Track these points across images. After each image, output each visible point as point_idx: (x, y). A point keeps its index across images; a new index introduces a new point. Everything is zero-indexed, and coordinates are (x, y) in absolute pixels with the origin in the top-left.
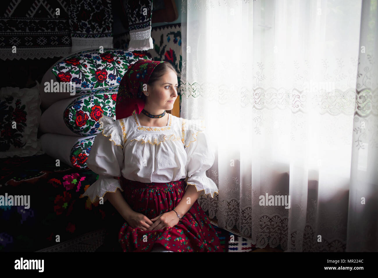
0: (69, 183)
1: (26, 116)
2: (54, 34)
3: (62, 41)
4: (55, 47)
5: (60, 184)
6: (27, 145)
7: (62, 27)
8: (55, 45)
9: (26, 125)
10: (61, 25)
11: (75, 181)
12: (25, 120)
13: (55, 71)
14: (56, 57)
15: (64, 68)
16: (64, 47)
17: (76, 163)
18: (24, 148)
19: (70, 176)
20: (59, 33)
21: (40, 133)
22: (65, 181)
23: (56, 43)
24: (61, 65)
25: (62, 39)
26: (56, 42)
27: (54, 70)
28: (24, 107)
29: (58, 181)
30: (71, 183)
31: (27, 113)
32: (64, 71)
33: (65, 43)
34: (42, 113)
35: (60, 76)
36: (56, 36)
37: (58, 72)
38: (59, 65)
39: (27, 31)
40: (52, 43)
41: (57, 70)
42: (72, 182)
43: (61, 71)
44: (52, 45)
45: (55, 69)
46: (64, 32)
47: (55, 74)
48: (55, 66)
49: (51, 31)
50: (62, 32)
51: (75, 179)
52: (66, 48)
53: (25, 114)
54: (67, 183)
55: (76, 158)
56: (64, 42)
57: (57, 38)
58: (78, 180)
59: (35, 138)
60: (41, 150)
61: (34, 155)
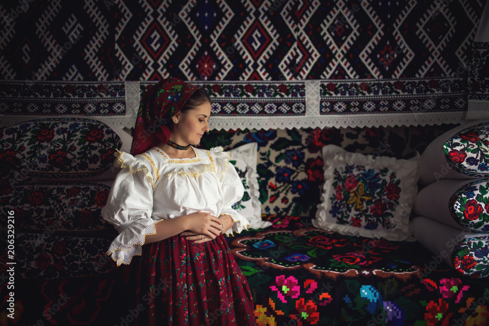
0: (447, 290)
1: (399, 193)
2: (445, 96)
3: (455, 105)
4: (444, 111)
5: (436, 287)
6: (397, 227)
7: (457, 86)
8: (445, 109)
9: (398, 203)
10: (456, 84)
11: (455, 289)
12: (398, 197)
13: (446, 149)
14: (445, 124)
15: (458, 144)
16: (457, 112)
17: (459, 267)
18: (393, 230)
19: (449, 280)
20: (452, 95)
21: (413, 215)
22: (442, 285)
23: (447, 107)
24: (455, 141)
25: (456, 102)
26: (447, 105)
27: (445, 147)
28: (398, 182)
29: (434, 284)
30: (449, 290)
31: (402, 189)
32: (458, 148)
33: (459, 106)
34: (419, 191)
35: (452, 154)
36: (448, 98)
37: (450, 150)
38: (452, 140)
39: (415, 93)
40: (441, 107)
41: (449, 146)
42: (451, 290)
43: (454, 149)
44: (442, 109)
45: (447, 146)
46: (458, 93)
47: (446, 152)
48: (448, 142)
49: (442, 92)
50: (456, 93)
51: (455, 285)
52: (459, 112)
53: (399, 190)
54: (444, 288)
55: (459, 260)
56: (457, 106)
57: (449, 100)
58: (460, 288)
59: (407, 221)
60: (413, 236)
61: (404, 241)
